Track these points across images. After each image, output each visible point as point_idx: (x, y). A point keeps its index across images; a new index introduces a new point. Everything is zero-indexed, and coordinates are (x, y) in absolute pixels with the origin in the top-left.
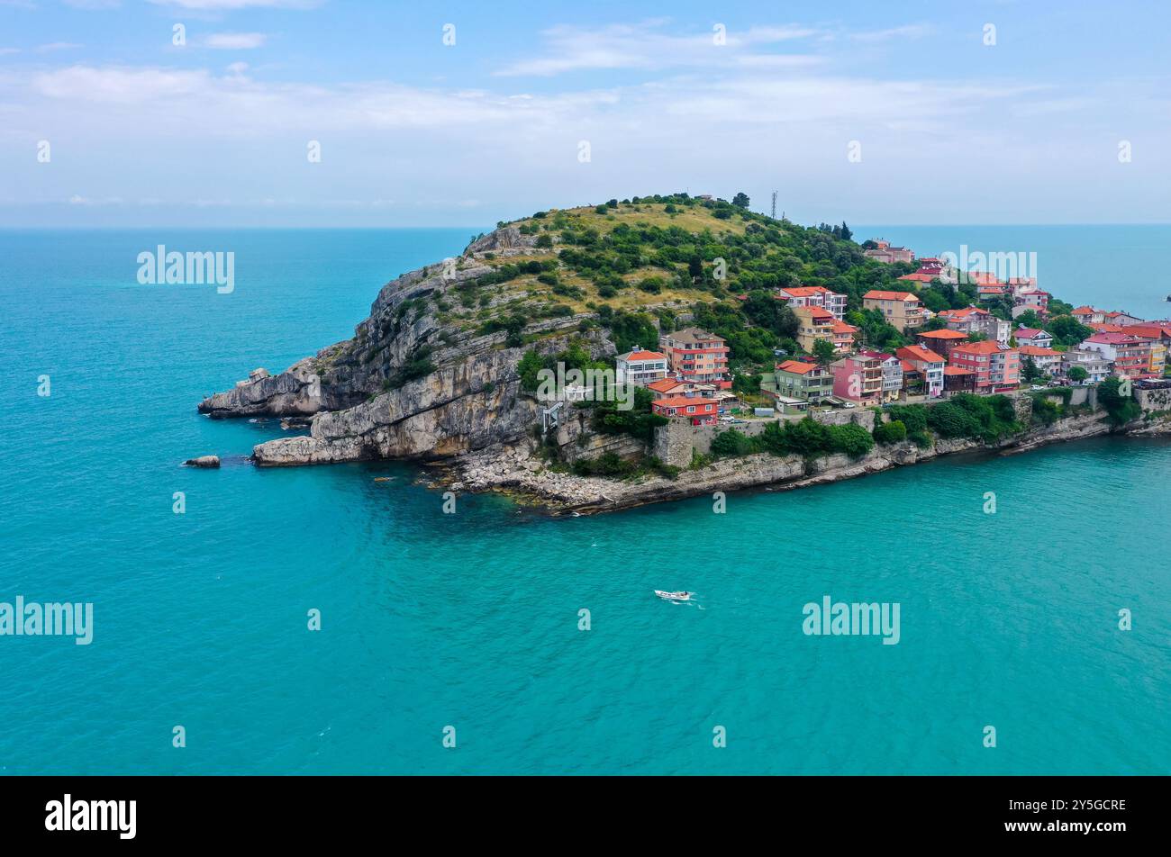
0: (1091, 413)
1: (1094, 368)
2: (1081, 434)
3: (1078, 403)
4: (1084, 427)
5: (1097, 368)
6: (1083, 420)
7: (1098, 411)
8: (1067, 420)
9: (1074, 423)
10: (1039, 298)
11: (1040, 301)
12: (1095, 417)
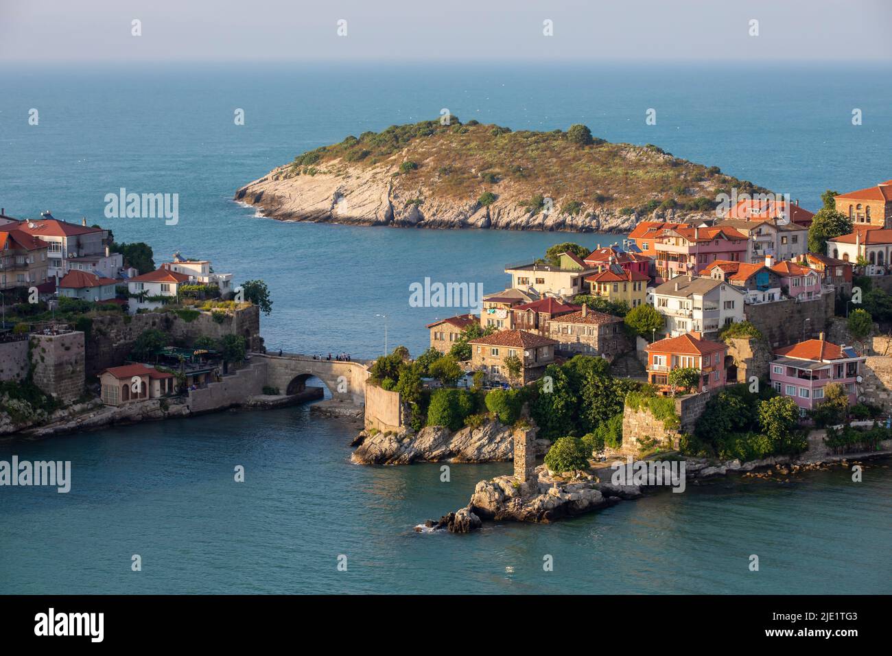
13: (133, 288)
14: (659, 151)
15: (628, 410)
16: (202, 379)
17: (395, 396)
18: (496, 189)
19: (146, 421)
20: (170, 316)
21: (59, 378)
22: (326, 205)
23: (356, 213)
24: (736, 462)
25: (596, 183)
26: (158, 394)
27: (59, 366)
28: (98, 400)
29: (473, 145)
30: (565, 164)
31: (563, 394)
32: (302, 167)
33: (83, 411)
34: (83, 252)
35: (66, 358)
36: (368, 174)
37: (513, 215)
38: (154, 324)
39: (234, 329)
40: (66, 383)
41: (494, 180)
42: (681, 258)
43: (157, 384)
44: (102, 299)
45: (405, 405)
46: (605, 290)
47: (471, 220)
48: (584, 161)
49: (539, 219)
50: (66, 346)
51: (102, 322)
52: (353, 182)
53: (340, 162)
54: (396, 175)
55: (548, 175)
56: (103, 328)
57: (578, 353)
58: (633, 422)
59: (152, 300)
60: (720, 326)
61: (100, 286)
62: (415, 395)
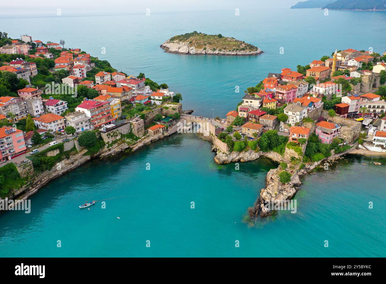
0: (77, 153)
1: (80, 124)
2: (73, 166)
3: (70, 149)
4: (74, 162)
5: (82, 123)
6: (72, 158)
7: (81, 151)
8: (63, 161)
9: (68, 161)
10: (80, 70)
11: (80, 71)
12: (79, 154)
13: (152, 97)
14: (234, 38)
15: (287, 149)
16: (171, 125)
17: (226, 144)
18: (206, 47)
19: (160, 139)
20: (162, 108)
21: (138, 132)
22: (177, 50)
23: (182, 51)
24: (316, 162)
25: (224, 45)
26: (161, 131)
27: (138, 129)
28: (148, 135)
29: (201, 38)
30: (217, 41)
31: (267, 141)
32: (171, 41)
33: (145, 138)
34: (140, 88)
35: (140, 127)
36: (184, 44)
37: (210, 51)
38: (159, 111)
39: (177, 111)
40: (140, 133)
41: (205, 45)
42: (283, 94)
43: (161, 129)
44: (146, 101)
45: (228, 146)
46: (267, 104)
47: (203, 53)
48: (221, 41)
49: (215, 53)
50: (139, 124)
51: (147, 114)
52: (181, 45)
53: (178, 41)
54: (188, 44)
55: (215, 44)
56: (147, 115)
57: (267, 126)
58: (288, 152)
59: (157, 100)
60: (302, 119)
61: (145, 99)
62: (231, 144)
